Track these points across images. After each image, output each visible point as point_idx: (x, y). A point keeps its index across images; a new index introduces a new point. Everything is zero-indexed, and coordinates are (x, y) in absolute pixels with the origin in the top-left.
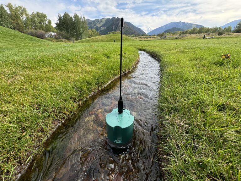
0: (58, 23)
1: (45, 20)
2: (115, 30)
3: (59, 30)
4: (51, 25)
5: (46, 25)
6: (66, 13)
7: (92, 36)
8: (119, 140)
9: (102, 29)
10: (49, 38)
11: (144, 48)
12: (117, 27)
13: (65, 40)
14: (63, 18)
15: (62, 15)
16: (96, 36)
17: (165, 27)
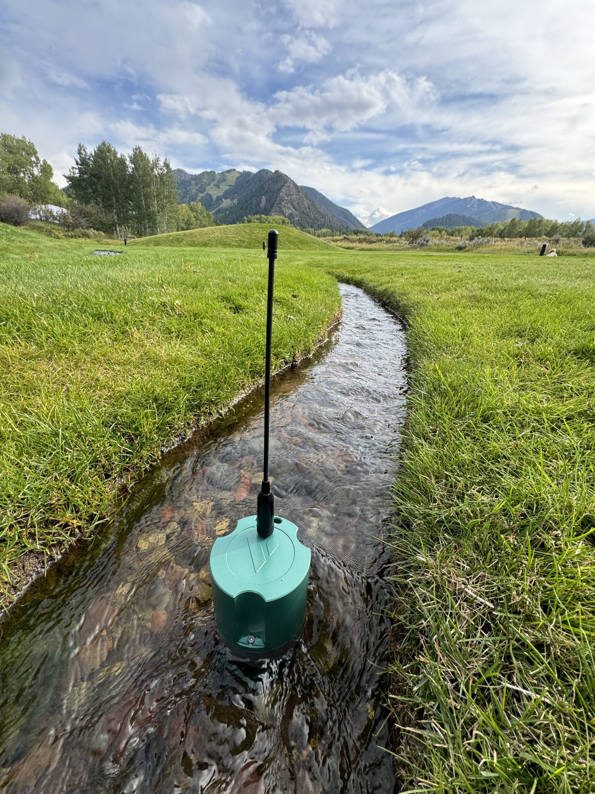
0: (77, 175)
1: (31, 163)
2: (267, 212)
3: (77, 197)
4: (52, 180)
5: (34, 179)
6: (104, 144)
7: (192, 224)
8: (256, 635)
9: (226, 203)
10: (40, 224)
11: (358, 277)
12: (272, 200)
13: (96, 233)
14: (95, 162)
15: (91, 150)
16: (204, 226)
17: (424, 211)
